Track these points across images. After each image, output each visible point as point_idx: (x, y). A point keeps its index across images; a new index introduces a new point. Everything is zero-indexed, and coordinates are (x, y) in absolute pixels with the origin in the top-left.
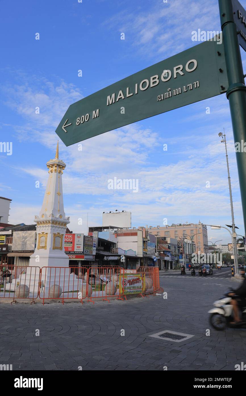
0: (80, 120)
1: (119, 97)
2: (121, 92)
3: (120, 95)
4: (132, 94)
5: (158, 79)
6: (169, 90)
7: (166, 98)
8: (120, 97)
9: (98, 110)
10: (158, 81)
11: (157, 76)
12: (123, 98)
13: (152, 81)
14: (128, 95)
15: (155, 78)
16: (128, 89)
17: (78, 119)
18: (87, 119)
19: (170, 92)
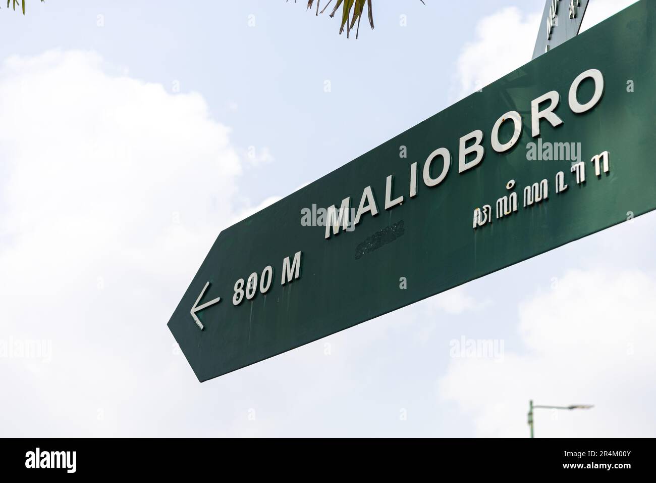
0: (244, 288)
1: (362, 210)
2: (368, 192)
3: (366, 203)
4: (400, 199)
5: (480, 144)
6: (510, 185)
7: (501, 215)
8: (367, 209)
9: (298, 256)
10: (480, 151)
11: (478, 134)
12: (374, 212)
13: (463, 151)
14: (389, 204)
15: (474, 139)
16: (389, 179)
17: (239, 285)
18: (265, 286)
19: (514, 194)
